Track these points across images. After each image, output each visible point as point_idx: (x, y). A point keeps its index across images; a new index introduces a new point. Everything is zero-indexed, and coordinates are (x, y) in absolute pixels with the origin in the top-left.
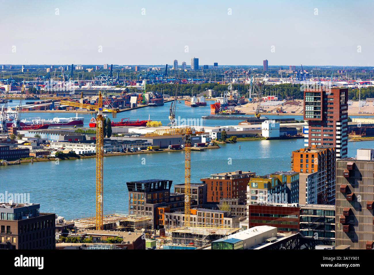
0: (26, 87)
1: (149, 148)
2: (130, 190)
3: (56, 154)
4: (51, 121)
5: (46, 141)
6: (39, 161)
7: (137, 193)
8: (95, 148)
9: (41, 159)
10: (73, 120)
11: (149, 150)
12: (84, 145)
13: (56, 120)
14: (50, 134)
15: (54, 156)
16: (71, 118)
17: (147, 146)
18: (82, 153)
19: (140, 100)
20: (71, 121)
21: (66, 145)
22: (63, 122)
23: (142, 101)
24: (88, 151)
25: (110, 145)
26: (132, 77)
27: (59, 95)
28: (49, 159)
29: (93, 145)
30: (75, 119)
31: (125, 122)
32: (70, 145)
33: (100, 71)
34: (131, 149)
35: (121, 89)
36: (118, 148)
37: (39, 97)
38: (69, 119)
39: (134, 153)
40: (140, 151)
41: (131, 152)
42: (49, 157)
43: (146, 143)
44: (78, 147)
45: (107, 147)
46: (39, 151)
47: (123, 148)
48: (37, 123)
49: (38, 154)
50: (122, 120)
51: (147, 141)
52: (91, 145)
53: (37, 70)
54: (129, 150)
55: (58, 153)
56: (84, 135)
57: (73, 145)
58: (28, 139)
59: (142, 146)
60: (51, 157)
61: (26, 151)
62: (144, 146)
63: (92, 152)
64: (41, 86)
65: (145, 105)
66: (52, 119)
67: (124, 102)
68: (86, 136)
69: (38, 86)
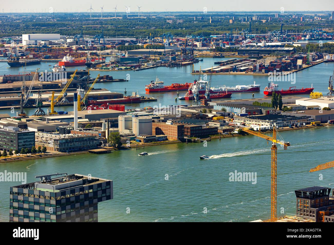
0: (214, 44)
1: (312, 124)
2: (298, 196)
3: (239, 131)
4: (234, 88)
5: (231, 114)
6: (225, 137)
7: (303, 199)
8: (269, 124)
9: (226, 135)
10: (251, 88)
11: (313, 125)
12: (260, 121)
13: (238, 87)
14: (234, 107)
15: (237, 132)
16: (250, 85)
17: (310, 121)
18: (259, 129)
19: (305, 61)
20: (250, 88)
21: (246, 121)
22: (244, 89)
23: (306, 61)
24: (264, 128)
25: (281, 121)
26: (298, 29)
27: (240, 53)
28: (233, 135)
29: (267, 122)
30: (253, 86)
31: (292, 90)
32: (250, 121)
33: (272, 21)
34: (298, 125)
35: (289, 49)
36: (287, 124)
37: (224, 55)
38: (248, 86)
39: (300, 128)
40: (305, 126)
41: (298, 127)
42: (233, 134)
43: (309, 119)
44: (256, 123)
45: (279, 123)
46: (225, 128)
47: (292, 123)
48: (223, 90)
49: (224, 131)
50: (290, 89)
51: (310, 117)
52: (266, 122)
53: (222, 21)
54: (296, 126)
55: (240, 130)
56: (260, 108)
57: (252, 121)
58: (216, 113)
59: (306, 122)
60: (235, 134)
61: (215, 129)
62: (308, 121)
63: (267, 128)
64: (225, 43)
65: (309, 66)
66: (235, 87)
67: (292, 64)
68: (262, 109)
69: (223, 44)
